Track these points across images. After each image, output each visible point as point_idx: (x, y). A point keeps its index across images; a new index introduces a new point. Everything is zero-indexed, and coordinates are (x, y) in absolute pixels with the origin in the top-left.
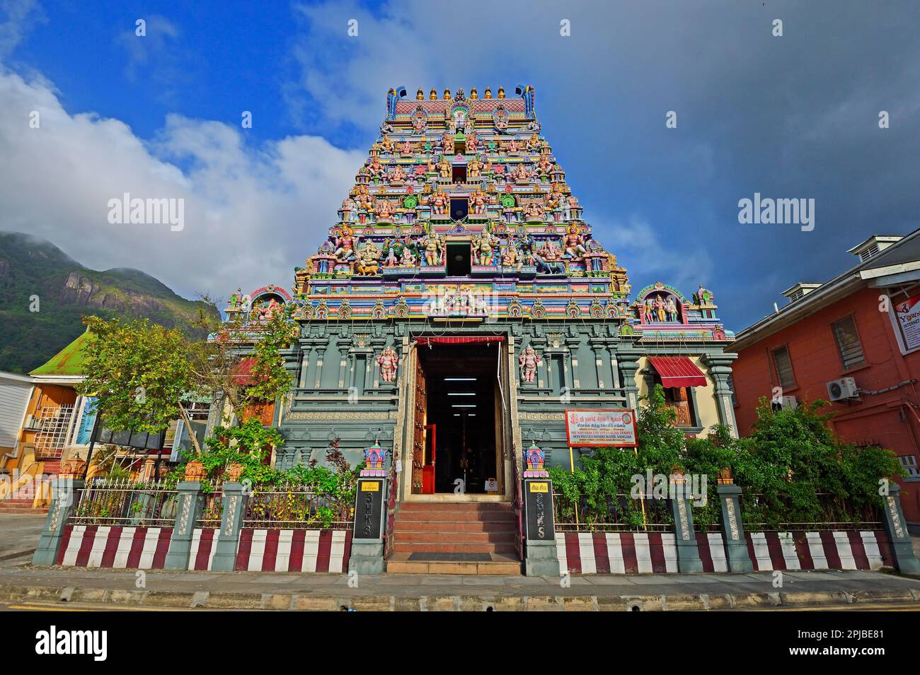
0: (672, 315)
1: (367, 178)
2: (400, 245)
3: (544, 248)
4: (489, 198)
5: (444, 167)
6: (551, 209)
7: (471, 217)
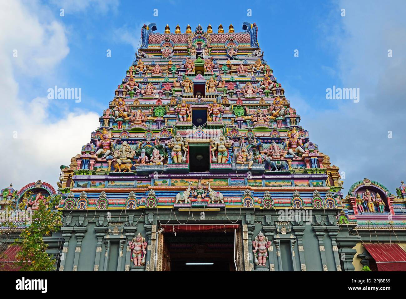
0: (380, 207)
1: (124, 93)
2: (150, 146)
3: (270, 149)
4: (224, 108)
5: (187, 84)
6: (274, 118)
7: (209, 124)
